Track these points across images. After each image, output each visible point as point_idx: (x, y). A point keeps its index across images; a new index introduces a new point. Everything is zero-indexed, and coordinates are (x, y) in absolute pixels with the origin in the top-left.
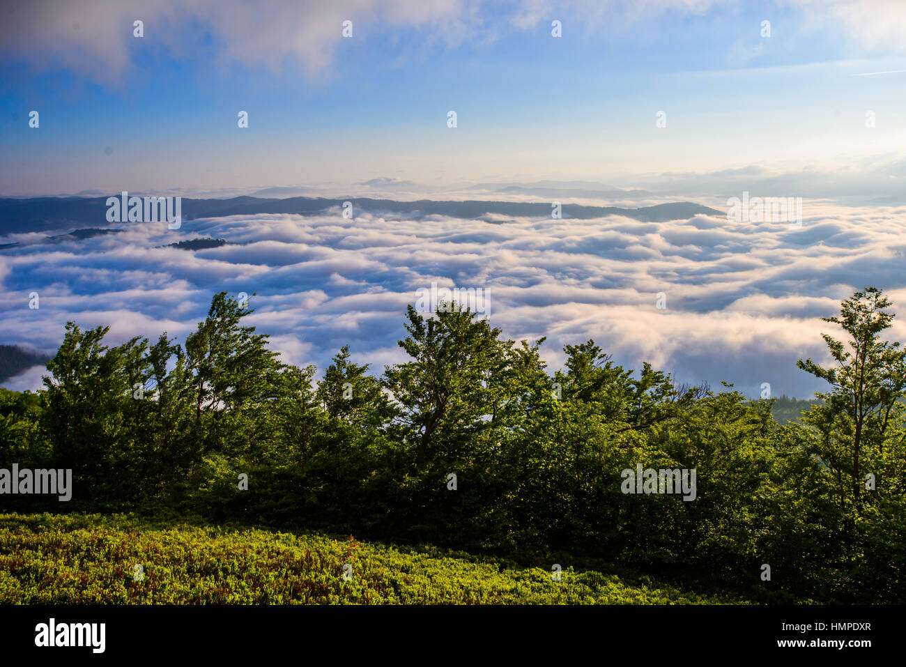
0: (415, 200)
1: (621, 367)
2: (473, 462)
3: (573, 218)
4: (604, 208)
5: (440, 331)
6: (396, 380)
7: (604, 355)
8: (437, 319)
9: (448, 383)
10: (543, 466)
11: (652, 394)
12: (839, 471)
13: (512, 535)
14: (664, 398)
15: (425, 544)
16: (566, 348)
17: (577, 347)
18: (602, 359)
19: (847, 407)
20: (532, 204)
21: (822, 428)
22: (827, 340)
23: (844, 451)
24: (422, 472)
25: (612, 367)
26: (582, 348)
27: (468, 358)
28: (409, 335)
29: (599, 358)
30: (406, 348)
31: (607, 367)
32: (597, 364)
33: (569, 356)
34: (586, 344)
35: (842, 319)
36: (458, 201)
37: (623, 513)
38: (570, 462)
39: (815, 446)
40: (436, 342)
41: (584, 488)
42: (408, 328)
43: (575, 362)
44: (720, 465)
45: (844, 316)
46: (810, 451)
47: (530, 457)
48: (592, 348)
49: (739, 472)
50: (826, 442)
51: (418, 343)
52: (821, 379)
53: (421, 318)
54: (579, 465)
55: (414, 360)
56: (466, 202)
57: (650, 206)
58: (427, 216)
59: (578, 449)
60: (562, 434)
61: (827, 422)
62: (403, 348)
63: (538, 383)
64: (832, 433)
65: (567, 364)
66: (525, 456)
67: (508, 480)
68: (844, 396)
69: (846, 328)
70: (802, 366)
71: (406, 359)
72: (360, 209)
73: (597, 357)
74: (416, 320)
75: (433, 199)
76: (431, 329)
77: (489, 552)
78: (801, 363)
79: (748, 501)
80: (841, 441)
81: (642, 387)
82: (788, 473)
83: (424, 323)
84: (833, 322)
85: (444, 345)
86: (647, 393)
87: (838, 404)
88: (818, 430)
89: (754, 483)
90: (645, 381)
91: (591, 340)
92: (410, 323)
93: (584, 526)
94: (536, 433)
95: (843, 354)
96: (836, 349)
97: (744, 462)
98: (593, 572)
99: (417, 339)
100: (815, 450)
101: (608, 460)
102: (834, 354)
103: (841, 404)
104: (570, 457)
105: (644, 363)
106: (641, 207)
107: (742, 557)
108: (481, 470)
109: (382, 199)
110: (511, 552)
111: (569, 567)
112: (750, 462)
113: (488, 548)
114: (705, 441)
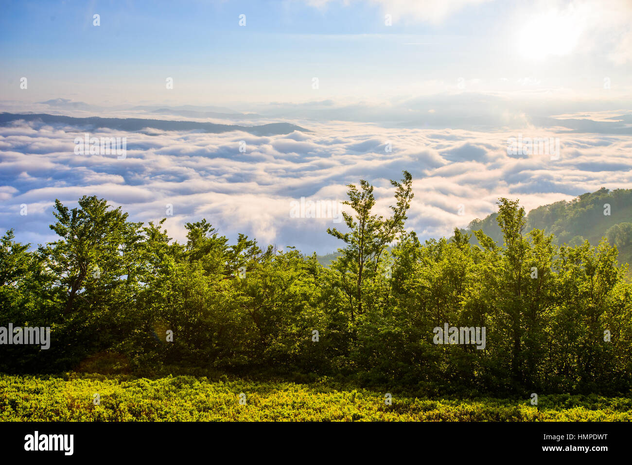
0: (88, 117)
1: (225, 237)
2: (108, 309)
3: (210, 132)
4: (230, 126)
5: (82, 217)
6: (49, 254)
7: (214, 229)
8: (80, 208)
9: (86, 254)
10: (162, 308)
11: (245, 254)
12: (350, 296)
13: (137, 358)
14: (253, 256)
15: (67, 371)
16: (186, 225)
17: (194, 224)
18: (212, 232)
19: (355, 256)
20: (178, 122)
21: (341, 271)
22: (344, 215)
23: (354, 283)
24: (68, 320)
25: (218, 237)
26: (198, 225)
27: (103, 236)
28: (57, 221)
29: (210, 231)
30: (56, 230)
31: (214, 238)
32: (208, 235)
33: (189, 231)
34: (201, 222)
35: (351, 202)
36: (122, 118)
37: (216, 335)
38: (181, 304)
39: (337, 282)
40: (79, 225)
41: (191, 321)
42: (56, 216)
43: (192, 235)
44: (279, 299)
45: (352, 201)
46: (333, 285)
47: (153, 303)
48: (205, 225)
49: (290, 302)
50: (343, 279)
51: (66, 227)
52: (340, 240)
53: (66, 209)
54: (187, 306)
55: (62, 238)
56: (128, 119)
57: (262, 125)
58: (100, 129)
59: (186, 294)
60: (176, 286)
61: (343, 267)
62: (54, 230)
63: (161, 251)
64: (347, 273)
65: (187, 236)
66: (149, 302)
67: (135, 320)
68: (353, 250)
69: (353, 207)
70: (330, 232)
71: (57, 238)
72: (42, 123)
73: (208, 231)
74: (62, 210)
75: (102, 116)
76: (74, 216)
77: (118, 372)
78: (329, 230)
79: (294, 320)
80: (351, 278)
81: (238, 249)
82: (320, 300)
83: (69, 212)
84: (346, 205)
85: (85, 228)
86: (242, 253)
87: (350, 255)
88: (338, 272)
89: (300, 308)
90: (240, 246)
91: (204, 219)
92: (57, 212)
93: (189, 346)
94: (158, 285)
95: (352, 224)
96: (349, 220)
97: (293, 296)
98: (180, 376)
99: (64, 223)
100: (337, 284)
101: (207, 301)
102: (348, 224)
103: (352, 255)
104: (182, 300)
105: (239, 234)
106: (256, 125)
107: (289, 355)
108: (114, 315)
109: (60, 115)
110: (135, 370)
111: (169, 374)
112: (296, 295)
113: (118, 369)
114: (269, 284)
